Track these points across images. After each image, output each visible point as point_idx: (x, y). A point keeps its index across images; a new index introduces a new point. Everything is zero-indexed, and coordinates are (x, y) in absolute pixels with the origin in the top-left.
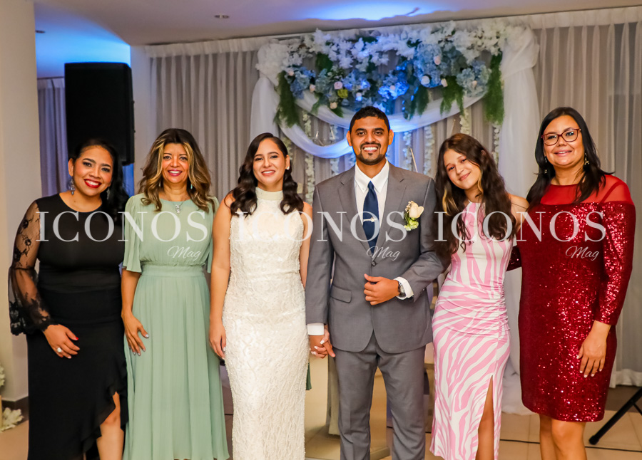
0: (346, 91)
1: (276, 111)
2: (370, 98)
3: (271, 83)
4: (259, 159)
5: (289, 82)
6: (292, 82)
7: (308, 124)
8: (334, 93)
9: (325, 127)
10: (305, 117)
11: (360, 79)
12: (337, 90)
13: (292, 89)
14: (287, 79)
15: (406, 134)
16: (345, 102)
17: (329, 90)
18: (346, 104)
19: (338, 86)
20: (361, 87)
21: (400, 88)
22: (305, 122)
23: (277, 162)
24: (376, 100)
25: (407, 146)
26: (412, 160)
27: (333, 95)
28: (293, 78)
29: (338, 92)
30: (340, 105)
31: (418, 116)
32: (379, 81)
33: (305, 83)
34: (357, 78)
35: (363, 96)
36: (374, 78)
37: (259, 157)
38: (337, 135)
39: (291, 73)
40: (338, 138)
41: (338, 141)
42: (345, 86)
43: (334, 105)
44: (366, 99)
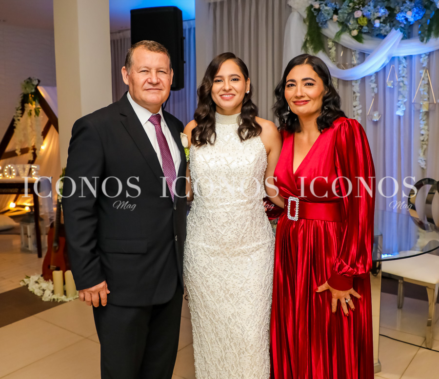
0: (365, 19)
1: (304, 40)
2: (388, 24)
3: (301, 15)
4: (219, 81)
5: (315, 14)
6: (318, 14)
7: (333, 50)
8: (355, 21)
9: (349, 53)
10: (330, 44)
11: (379, 7)
12: (358, 18)
13: (317, 21)
14: (313, 11)
15: (423, 56)
16: (365, 28)
17: (350, 19)
18: (365, 31)
19: (358, 14)
20: (379, 15)
21: (417, 13)
22: (330, 49)
23: (238, 85)
24: (394, 26)
25: (424, 68)
26: (429, 81)
27: (354, 24)
28: (319, 10)
29: (359, 20)
30: (360, 32)
31: (435, 39)
32: (397, 8)
33: (329, 14)
34: (375, 7)
35: (381, 23)
36: (392, 6)
37: (219, 79)
38: (358, 59)
39: (317, 6)
40: (359, 62)
41: (358, 64)
42: (365, 14)
43: (355, 33)
44: (384, 25)
